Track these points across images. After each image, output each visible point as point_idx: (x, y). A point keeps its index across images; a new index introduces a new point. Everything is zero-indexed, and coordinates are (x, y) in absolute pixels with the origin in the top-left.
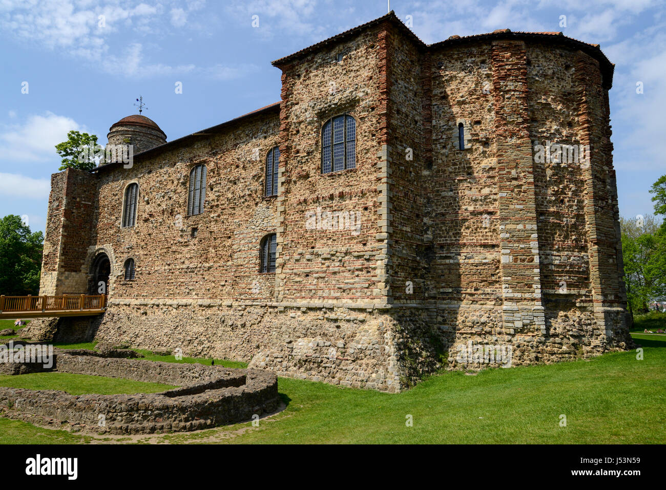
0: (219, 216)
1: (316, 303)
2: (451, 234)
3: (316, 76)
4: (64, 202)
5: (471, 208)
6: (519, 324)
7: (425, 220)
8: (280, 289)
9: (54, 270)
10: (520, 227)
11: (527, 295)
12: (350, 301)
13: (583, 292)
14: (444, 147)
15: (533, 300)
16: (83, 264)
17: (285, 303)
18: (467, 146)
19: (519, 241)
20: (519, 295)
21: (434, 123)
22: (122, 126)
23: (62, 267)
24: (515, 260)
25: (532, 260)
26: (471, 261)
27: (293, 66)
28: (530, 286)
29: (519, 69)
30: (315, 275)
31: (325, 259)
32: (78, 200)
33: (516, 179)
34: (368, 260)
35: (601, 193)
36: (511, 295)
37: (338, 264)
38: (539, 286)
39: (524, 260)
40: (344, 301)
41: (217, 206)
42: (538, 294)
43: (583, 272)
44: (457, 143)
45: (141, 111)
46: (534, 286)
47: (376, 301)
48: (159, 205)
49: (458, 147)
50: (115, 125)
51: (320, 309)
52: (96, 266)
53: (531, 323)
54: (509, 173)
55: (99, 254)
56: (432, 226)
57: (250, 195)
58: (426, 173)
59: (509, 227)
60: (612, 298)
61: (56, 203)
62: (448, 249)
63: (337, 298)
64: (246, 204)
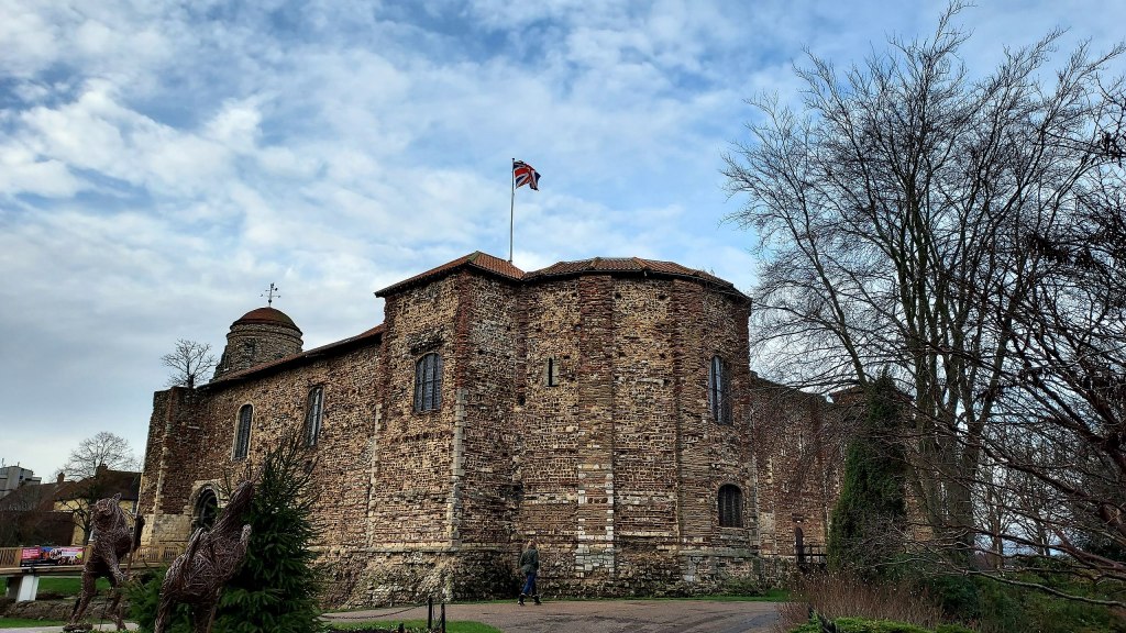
0: (332, 448)
1: (399, 547)
2: (538, 473)
3: (414, 310)
4: (168, 427)
5: (556, 447)
6: (588, 567)
7: (515, 458)
8: (371, 533)
9: (152, 513)
10: (597, 467)
11: (601, 538)
12: (425, 545)
13: (666, 534)
14: (536, 382)
15: (604, 542)
16: (187, 504)
17: (374, 548)
18: (556, 381)
19: (593, 482)
20: (591, 537)
21: (528, 357)
22: (244, 324)
23: (161, 508)
24: (590, 501)
25: (605, 501)
26: (553, 502)
27: (395, 299)
28: (603, 528)
29: (604, 304)
30: (401, 518)
31: (409, 501)
32: (184, 424)
33: (595, 417)
34: (442, 503)
35: (691, 429)
36: (584, 537)
37: (418, 507)
38: (612, 528)
39: (597, 501)
40: (421, 544)
41: (332, 436)
42: (610, 536)
43: (668, 512)
44: (546, 378)
45: (270, 301)
46: (607, 528)
47: (444, 544)
48: (274, 432)
49: (547, 383)
50: (235, 324)
51: (401, 553)
52: (202, 507)
53: (601, 566)
54: (589, 411)
55: (206, 491)
56: (521, 464)
57: (363, 425)
58: (518, 409)
59: (586, 467)
60: (701, 540)
61: (158, 430)
62: (535, 489)
63: (415, 542)
64: (360, 435)
